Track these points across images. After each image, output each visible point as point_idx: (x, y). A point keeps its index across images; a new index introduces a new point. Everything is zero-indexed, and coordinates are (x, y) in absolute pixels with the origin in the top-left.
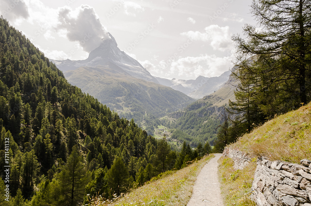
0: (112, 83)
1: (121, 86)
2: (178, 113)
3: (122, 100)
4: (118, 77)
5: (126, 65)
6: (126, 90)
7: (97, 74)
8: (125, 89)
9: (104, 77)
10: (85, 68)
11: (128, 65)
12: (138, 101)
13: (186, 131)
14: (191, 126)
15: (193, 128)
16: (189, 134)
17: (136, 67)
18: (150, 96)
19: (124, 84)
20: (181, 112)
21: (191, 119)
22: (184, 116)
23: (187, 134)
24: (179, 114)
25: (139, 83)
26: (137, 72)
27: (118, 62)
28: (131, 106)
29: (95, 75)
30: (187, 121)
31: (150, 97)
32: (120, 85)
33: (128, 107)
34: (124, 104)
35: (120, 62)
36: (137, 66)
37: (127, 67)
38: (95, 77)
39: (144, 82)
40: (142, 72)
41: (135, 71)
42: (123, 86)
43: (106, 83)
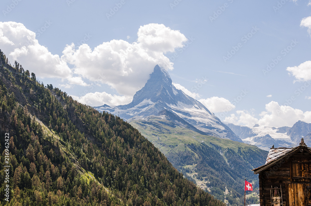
0: (177, 146)
1: (190, 150)
3: (193, 170)
6: (196, 156)
7: (156, 132)
8: (195, 154)
9: (165, 136)
10: (137, 123)
12: (214, 171)
18: (228, 162)
19: (193, 146)
25: (211, 143)
28: (206, 180)
29: (153, 134)
31: (228, 164)
32: (188, 148)
33: (202, 180)
34: (196, 175)
36: (201, 109)
38: (153, 136)
39: (218, 140)
42: (192, 150)
43: (170, 146)
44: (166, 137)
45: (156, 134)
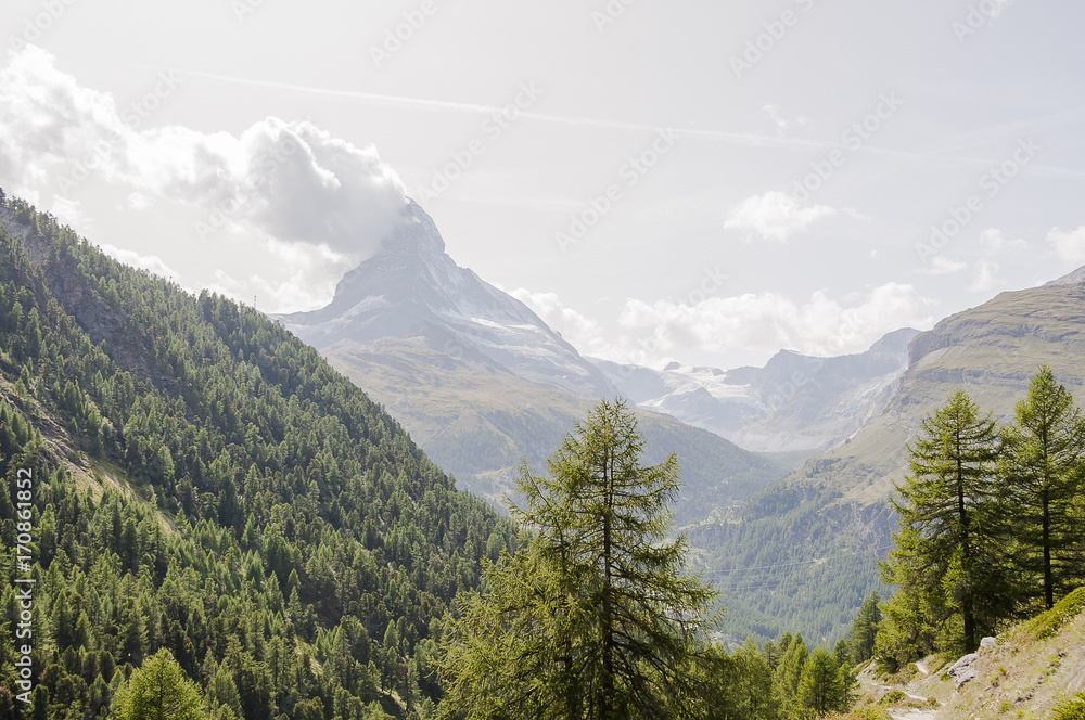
0: (456, 417)
1: (492, 428)
2: (712, 526)
3: (500, 482)
4: (469, 385)
5: (482, 321)
6: (511, 443)
7: (396, 383)
8: (508, 438)
11: (491, 324)
13: (750, 598)
14: (766, 578)
15: (773, 585)
16: (762, 609)
17: (523, 330)
19: (502, 419)
20: (726, 524)
21: (765, 551)
22: (735, 538)
23: (755, 608)
24: (717, 533)
25: (550, 409)
26: (525, 350)
27: (452, 314)
29: (389, 388)
30: (750, 559)
32: (487, 423)
35: (456, 315)
36: (526, 323)
37: (488, 334)
38: (390, 393)
40: (546, 347)
41: (519, 348)
42: (499, 428)
43: (436, 419)
44: (426, 394)
45: (397, 387)
